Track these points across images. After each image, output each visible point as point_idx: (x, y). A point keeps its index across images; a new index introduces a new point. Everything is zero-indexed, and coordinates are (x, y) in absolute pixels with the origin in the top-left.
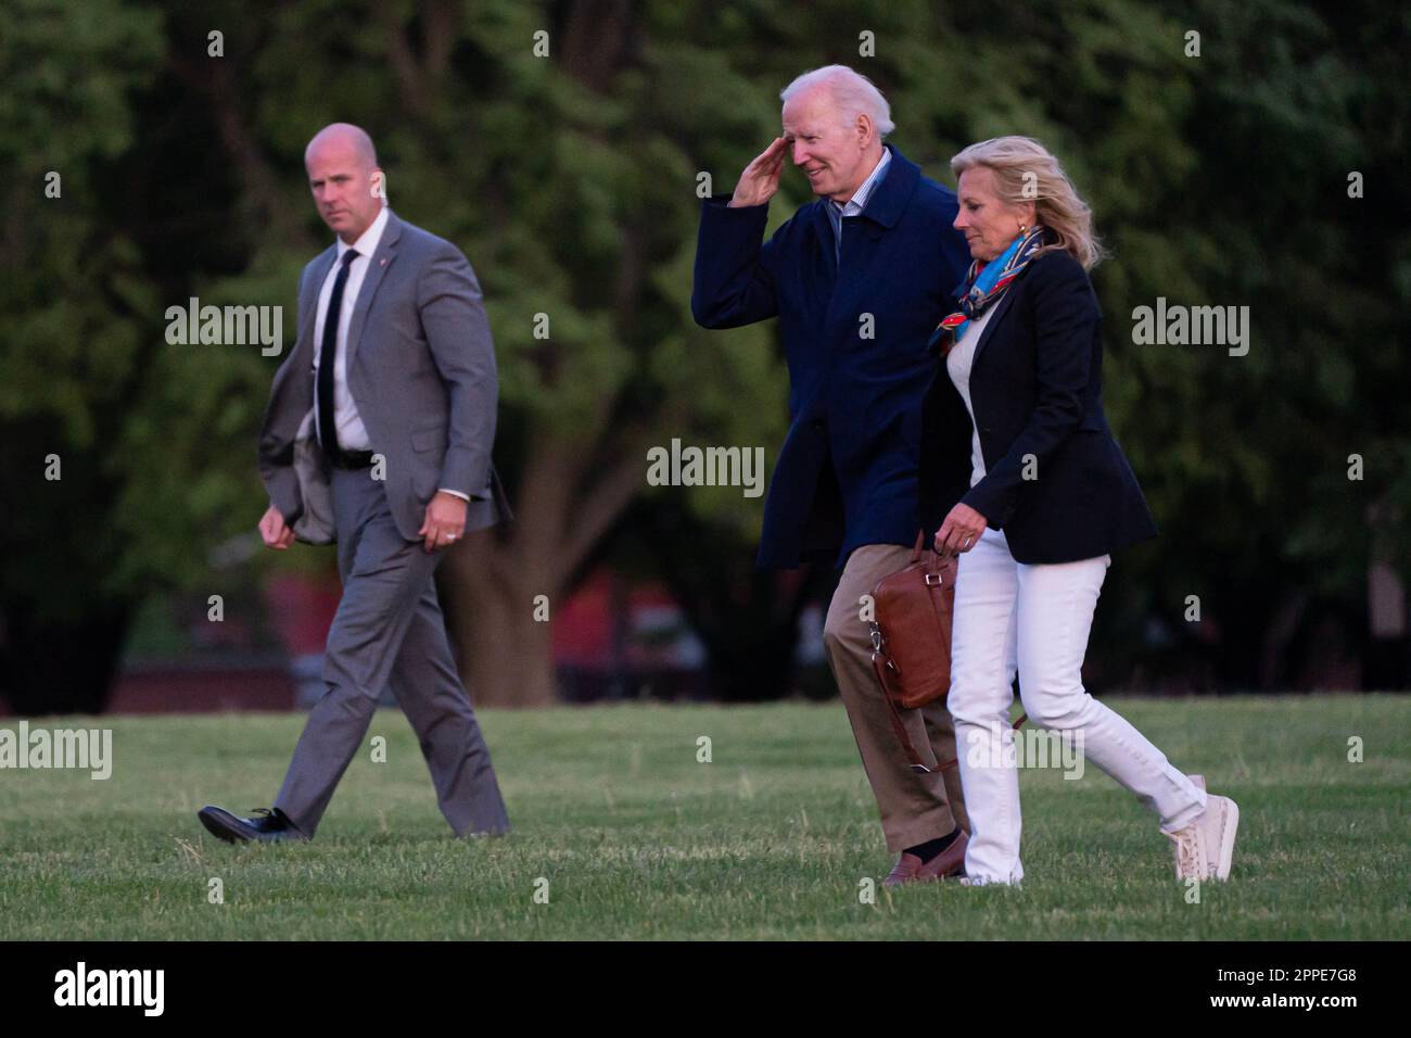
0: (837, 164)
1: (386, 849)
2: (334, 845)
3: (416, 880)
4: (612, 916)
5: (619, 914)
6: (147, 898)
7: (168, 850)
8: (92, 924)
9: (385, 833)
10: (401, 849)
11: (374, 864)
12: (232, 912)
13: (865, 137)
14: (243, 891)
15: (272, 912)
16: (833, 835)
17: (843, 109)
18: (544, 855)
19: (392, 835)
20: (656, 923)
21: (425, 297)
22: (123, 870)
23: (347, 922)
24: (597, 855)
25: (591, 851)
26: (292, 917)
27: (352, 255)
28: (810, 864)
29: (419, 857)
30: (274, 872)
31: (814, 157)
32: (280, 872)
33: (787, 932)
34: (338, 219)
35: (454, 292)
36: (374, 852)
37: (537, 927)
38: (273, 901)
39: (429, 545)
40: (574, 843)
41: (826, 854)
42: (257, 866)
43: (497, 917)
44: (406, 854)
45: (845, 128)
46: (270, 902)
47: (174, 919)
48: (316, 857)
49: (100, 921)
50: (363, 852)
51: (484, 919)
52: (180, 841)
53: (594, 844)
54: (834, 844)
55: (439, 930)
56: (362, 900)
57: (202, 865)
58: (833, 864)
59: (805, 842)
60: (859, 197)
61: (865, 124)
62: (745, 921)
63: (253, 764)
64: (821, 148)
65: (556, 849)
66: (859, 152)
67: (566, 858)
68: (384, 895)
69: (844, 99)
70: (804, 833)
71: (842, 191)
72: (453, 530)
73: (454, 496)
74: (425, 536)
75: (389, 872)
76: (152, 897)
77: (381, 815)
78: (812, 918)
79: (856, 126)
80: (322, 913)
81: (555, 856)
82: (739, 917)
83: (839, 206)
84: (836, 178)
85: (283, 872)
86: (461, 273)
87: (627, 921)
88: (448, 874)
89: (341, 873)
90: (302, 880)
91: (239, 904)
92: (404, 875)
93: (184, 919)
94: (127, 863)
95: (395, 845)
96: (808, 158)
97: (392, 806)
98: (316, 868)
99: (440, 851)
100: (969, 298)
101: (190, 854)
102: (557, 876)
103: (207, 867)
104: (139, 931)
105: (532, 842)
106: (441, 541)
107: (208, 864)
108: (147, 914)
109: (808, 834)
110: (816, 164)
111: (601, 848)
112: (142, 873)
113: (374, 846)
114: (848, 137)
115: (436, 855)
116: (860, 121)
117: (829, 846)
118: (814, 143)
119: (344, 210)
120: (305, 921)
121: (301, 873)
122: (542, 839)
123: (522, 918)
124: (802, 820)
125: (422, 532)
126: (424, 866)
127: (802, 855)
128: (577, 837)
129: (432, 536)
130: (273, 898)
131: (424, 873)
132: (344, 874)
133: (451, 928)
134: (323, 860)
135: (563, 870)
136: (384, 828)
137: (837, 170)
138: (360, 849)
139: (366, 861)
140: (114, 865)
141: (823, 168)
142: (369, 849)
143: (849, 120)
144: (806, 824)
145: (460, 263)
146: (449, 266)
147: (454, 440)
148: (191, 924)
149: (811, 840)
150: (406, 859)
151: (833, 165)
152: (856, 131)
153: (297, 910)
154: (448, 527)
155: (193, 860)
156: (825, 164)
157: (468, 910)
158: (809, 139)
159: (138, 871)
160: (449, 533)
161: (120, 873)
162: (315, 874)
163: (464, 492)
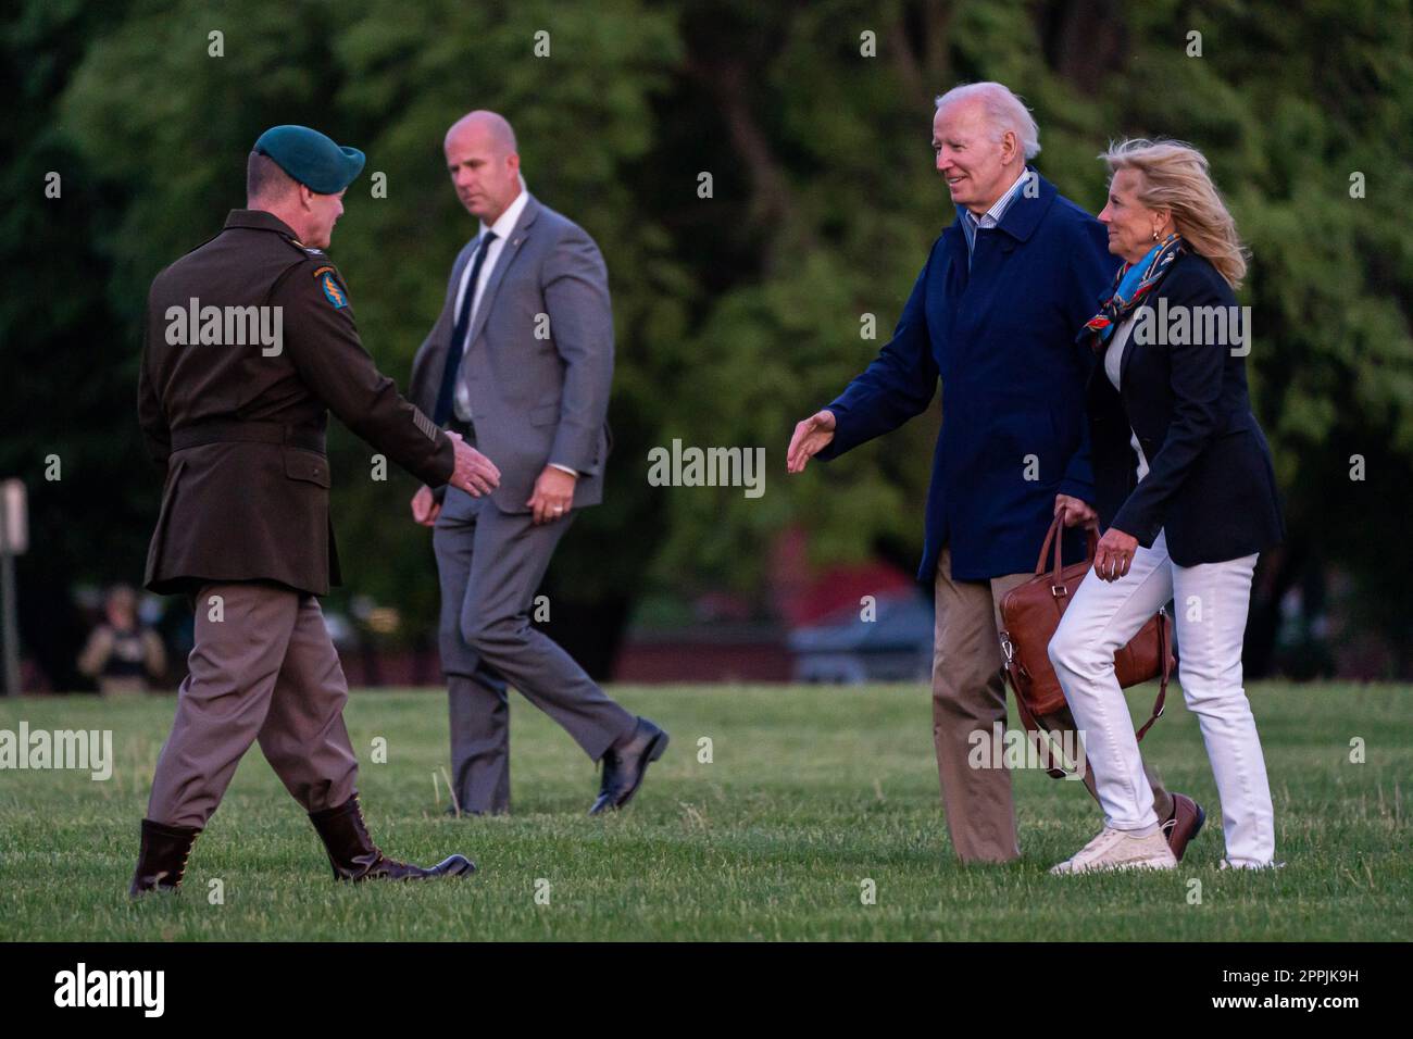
0: (978, 175)
1: (882, 817)
2: (832, 812)
3: (910, 848)
4: (1100, 886)
5: (1106, 884)
6: (654, 859)
7: (674, 813)
8: (601, 883)
9: (879, 802)
10: (895, 817)
11: (870, 831)
12: (735, 875)
13: (1009, 155)
14: (744, 854)
15: (772, 874)
16: (1315, 811)
17: (994, 123)
18: (1033, 826)
19: (886, 804)
20: (1142, 894)
21: (548, 277)
22: (632, 833)
23: (845, 886)
24: (1085, 826)
25: (1079, 822)
26: (793, 880)
27: (492, 237)
28: (1292, 838)
29: (914, 825)
30: (774, 836)
31: (957, 165)
32: (781, 837)
33: (1270, 904)
34: (473, 203)
35: (575, 274)
36: (869, 819)
37: (1027, 895)
38: (774, 865)
39: (537, 517)
40: (1063, 814)
41: (1308, 828)
42: (757, 830)
43: (988, 883)
44: (900, 822)
45: (991, 141)
46: (771, 866)
47: (679, 880)
48: (814, 823)
49: (609, 880)
50: (860, 819)
51: (975, 885)
52: (684, 805)
53: (1082, 816)
54: (1315, 820)
55: (932, 895)
56: (859, 865)
57: (707, 829)
58: (1314, 839)
59: (1287, 817)
60: (996, 211)
61: (1012, 141)
62: (1228, 892)
63: (756, 733)
64: (964, 157)
65: (1045, 820)
66: (1001, 167)
67: (1055, 829)
68: (881, 861)
69: (994, 114)
70: (1285, 809)
71: (979, 203)
72: (561, 503)
73: (560, 471)
74: (532, 508)
75: (885, 839)
76: (659, 858)
77: (876, 783)
78: (1293, 889)
79: (1002, 142)
80: (820, 877)
81: (1044, 825)
82: (1222, 889)
83: (974, 218)
84: (975, 188)
85: (784, 838)
86: (587, 256)
87: (1114, 890)
88: (941, 842)
89: (839, 839)
90: (802, 845)
91: (742, 867)
92: (898, 842)
93: (688, 880)
94: (635, 826)
95: (890, 813)
96: (951, 165)
97: (887, 775)
98: (815, 833)
99: (934, 820)
100: (1113, 303)
101: (695, 818)
102: (1046, 845)
103: (710, 831)
104: (647, 892)
105: (1022, 813)
106: (548, 514)
107: (712, 828)
108: (654, 874)
109: (1289, 810)
110: (957, 172)
111: (1089, 820)
112: (649, 834)
113: (870, 814)
114: (994, 151)
115: (929, 823)
116: (1007, 137)
117: (1310, 823)
118: (960, 151)
119: (479, 194)
120: (805, 885)
121: (799, 838)
122: (1032, 809)
123: (1012, 885)
124: (1284, 796)
125: (530, 503)
126: (918, 833)
127: (1283, 830)
128: (1066, 807)
129: (539, 508)
130: (774, 861)
131: (918, 841)
132: (842, 840)
133: (944, 894)
134: (822, 825)
135: (1051, 840)
136: (880, 795)
137: (977, 181)
138: (857, 816)
139: (863, 827)
140: (623, 827)
141: (964, 177)
142: (865, 817)
143: (997, 134)
144: (1288, 799)
145: (588, 246)
146: (574, 249)
147: (564, 418)
148: (696, 884)
149: (1292, 815)
150: (900, 825)
151: (973, 174)
152: (1001, 147)
153: (797, 872)
154: (555, 500)
155: (697, 824)
156: (967, 173)
157: (960, 877)
158: (956, 147)
159: (645, 833)
160: (556, 505)
161: (628, 835)
162: (813, 839)
163: (571, 467)
